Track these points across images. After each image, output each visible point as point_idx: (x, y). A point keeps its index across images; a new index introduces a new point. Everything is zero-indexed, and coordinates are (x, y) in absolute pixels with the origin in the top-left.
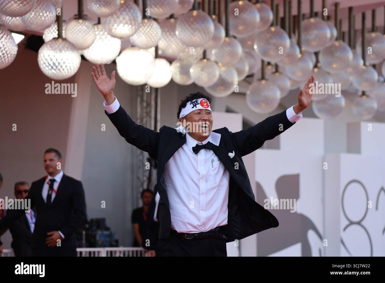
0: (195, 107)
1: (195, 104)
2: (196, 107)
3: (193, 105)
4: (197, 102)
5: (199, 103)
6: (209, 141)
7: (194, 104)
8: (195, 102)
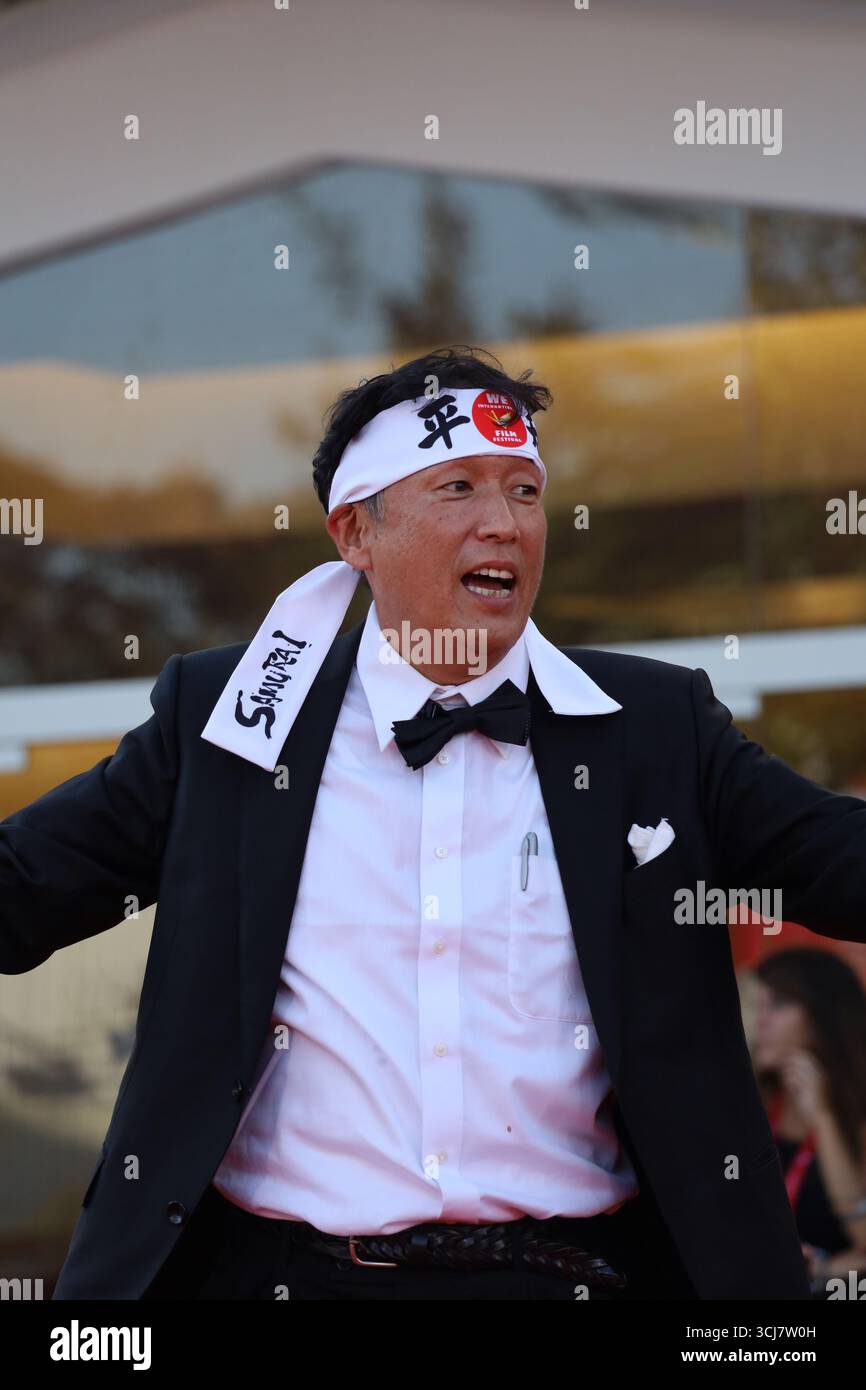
0: (440, 441)
1: (441, 418)
2: (449, 444)
3: (429, 426)
4: (453, 410)
5: (470, 416)
6: (508, 682)
7: (434, 419)
8: (444, 410)
